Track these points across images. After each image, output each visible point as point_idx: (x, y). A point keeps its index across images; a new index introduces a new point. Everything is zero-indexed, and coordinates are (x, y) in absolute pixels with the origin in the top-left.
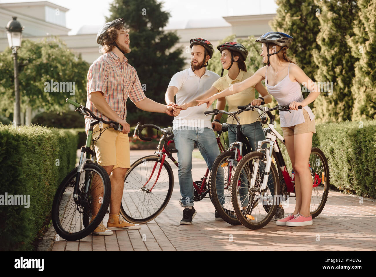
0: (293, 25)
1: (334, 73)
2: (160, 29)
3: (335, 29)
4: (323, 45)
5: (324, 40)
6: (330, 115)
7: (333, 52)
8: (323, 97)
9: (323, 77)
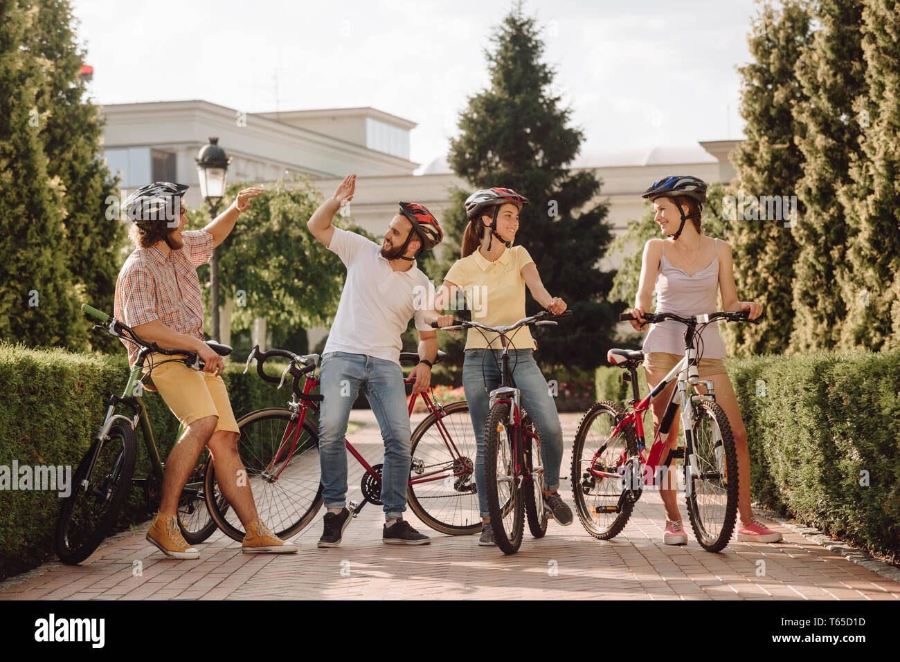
0: (773, 162)
1: (830, 258)
2: (564, 166)
3: (831, 171)
4: (808, 201)
5: (809, 191)
6: (819, 345)
7: (826, 216)
8: (807, 307)
9: (809, 267)
